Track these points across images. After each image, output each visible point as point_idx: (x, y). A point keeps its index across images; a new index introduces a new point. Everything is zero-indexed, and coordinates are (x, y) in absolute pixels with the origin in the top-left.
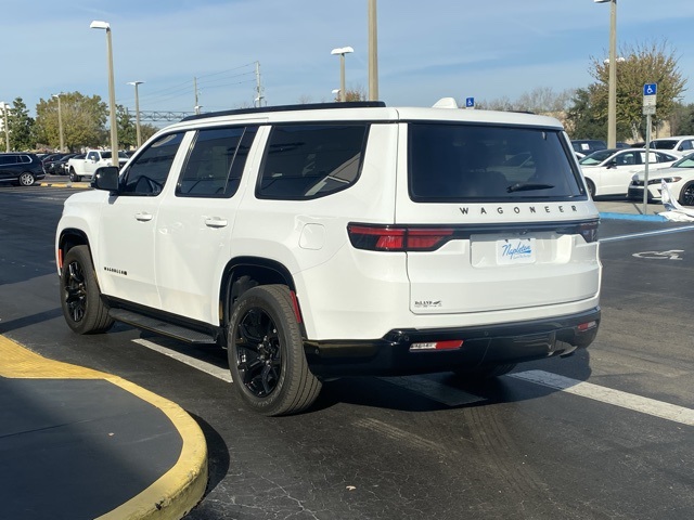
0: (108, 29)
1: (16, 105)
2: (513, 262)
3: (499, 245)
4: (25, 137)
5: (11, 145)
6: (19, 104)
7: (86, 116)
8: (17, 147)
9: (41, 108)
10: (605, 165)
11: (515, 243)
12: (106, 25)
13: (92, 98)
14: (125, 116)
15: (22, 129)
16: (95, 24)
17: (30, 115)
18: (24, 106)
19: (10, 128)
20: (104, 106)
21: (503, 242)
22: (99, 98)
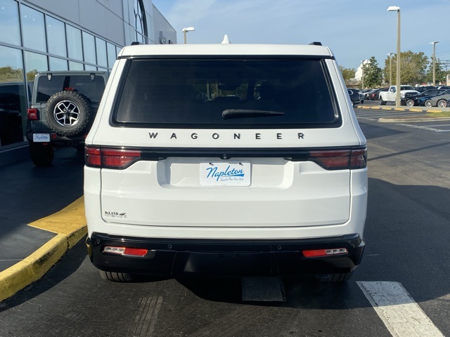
0: (398, 11)
1: (371, 61)
2: (220, 183)
3: (203, 166)
4: (375, 79)
6: (373, 60)
7: (413, 65)
11: (222, 166)
12: (396, 8)
13: (418, 53)
14: (437, 64)
15: (374, 75)
16: (391, 8)
17: (379, 67)
18: (375, 61)
19: (367, 74)
20: (426, 58)
21: (207, 165)
22: (423, 54)
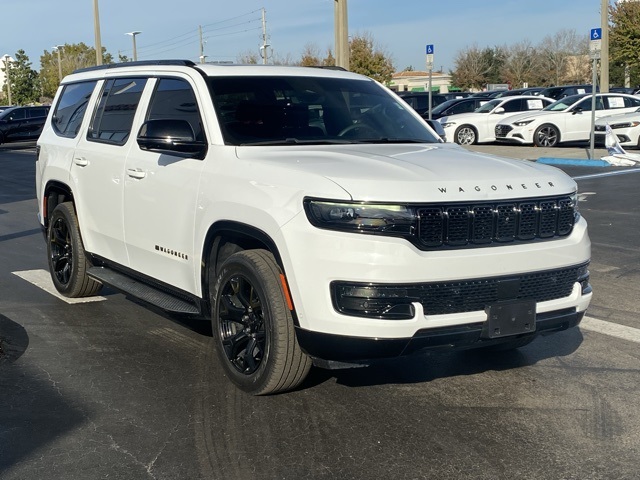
1: (19, 57)
4: (28, 90)
5: (13, 99)
6: (22, 56)
8: (20, 101)
9: (46, 60)
10: (570, 111)
15: (26, 82)
17: (33, 68)
18: (26, 58)
19: (13, 81)
